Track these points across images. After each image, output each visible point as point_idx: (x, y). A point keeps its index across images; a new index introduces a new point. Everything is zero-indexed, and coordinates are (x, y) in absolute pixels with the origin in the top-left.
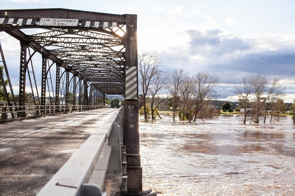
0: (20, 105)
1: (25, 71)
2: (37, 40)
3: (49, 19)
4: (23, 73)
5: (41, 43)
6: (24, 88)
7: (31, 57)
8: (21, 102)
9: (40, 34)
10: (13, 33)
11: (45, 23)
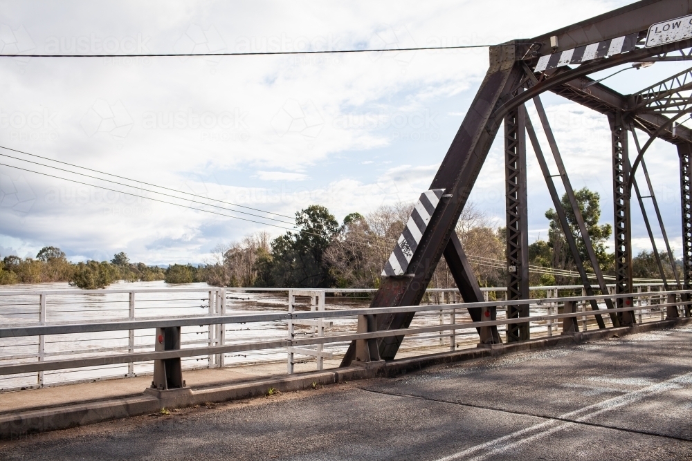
0: (620, 290)
1: (627, 196)
2: (654, 104)
3: (678, 21)
4: (622, 202)
5: (668, 109)
6: (627, 243)
7: (641, 152)
8: (622, 283)
9: (660, 83)
10: (584, 97)
11: (664, 38)
